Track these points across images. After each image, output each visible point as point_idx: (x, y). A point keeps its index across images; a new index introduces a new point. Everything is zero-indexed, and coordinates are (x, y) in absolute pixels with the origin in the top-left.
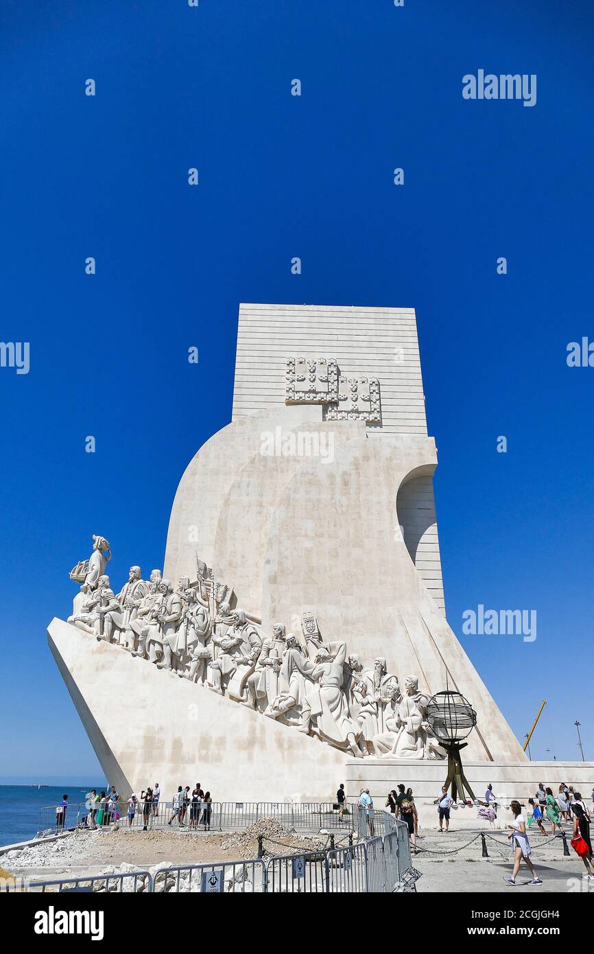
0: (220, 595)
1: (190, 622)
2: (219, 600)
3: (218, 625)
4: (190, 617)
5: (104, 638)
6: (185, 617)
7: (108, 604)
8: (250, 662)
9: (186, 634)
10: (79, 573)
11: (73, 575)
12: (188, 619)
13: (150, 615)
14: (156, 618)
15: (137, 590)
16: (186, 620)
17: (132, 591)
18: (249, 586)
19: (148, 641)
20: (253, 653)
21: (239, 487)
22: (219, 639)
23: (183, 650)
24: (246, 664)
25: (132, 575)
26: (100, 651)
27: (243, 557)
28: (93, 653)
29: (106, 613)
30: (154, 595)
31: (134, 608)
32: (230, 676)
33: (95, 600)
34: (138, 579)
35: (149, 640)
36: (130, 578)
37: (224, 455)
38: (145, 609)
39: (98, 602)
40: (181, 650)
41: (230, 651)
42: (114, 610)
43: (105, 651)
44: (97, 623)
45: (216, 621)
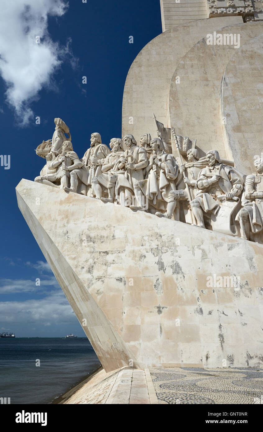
0: (185, 146)
1: (159, 168)
2: (184, 149)
3: (189, 170)
4: (159, 163)
5: (71, 190)
6: (154, 163)
7: (73, 163)
8: (235, 198)
9: (157, 179)
10: (43, 148)
11: (38, 151)
12: (157, 165)
13: (115, 168)
14: (124, 168)
15: (99, 151)
16: (154, 166)
17: (94, 152)
18: (210, 141)
19: (117, 188)
20: (236, 190)
21: (184, 68)
22: (193, 182)
23: (156, 193)
24: (230, 199)
25: (93, 140)
26: (68, 200)
27: (199, 118)
28: (61, 203)
29: (71, 171)
30: (117, 153)
31: (97, 166)
32: (215, 213)
33: (60, 160)
34: (99, 143)
35: (118, 186)
36: (92, 143)
37: (164, 52)
38: (110, 165)
39: (63, 161)
40: (154, 194)
41: (208, 189)
42: (79, 168)
43: (73, 201)
44: (63, 180)
45: (186, 167)
